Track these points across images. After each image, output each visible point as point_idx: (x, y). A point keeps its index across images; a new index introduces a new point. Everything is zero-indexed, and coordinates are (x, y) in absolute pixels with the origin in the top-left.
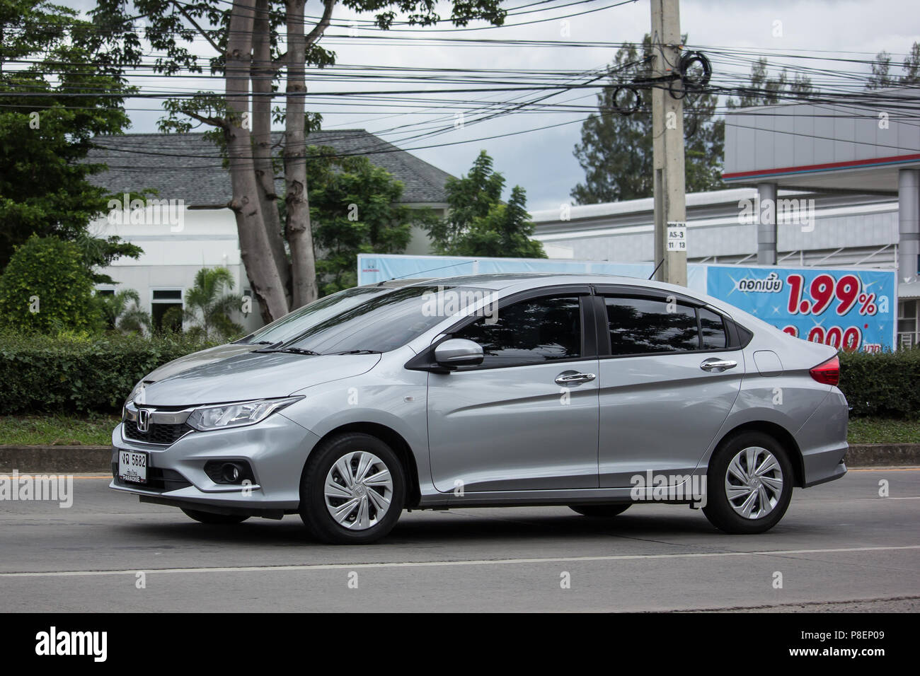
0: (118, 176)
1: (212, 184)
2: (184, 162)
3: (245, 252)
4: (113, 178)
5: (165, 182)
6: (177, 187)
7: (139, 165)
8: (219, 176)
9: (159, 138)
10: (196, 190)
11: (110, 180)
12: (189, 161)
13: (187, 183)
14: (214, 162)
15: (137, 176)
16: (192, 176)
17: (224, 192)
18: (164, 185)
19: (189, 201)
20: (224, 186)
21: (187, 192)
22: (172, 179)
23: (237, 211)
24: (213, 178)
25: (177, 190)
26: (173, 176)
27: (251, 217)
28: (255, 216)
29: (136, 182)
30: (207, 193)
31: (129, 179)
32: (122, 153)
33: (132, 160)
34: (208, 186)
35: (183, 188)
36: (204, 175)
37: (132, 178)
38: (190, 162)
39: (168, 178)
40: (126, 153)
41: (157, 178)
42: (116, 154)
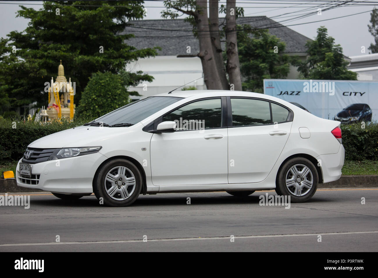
0: (141, 41)
2: (174, 34)
3: (206, 79)
4: (138, 42)
5: (165, 44)
6: (171, 47)
7: (152, 35)
8: (192, 41)
10: (180, 48)
11: (137, 43)
12: (177, 33)
13: (175, 45)
14: (190, 34)
15: (150, 41)
16: (178, 40)
17: (195, 49)
18: (164, 46)
19: (177, 53)
20: (195, 46)
21: (176, 49)
22: (168, 42)
23: (202, 58)
24: (190, 42)
25: (171, 48)
26: (169, 41)
27: (209, 61)
28: (211, 60)
29: (151, 44)
31: (146, 43)
32: (143, 29)
33: (148, 33)
35: (173, 47)
36: (185, 40)
37: (148, 42)
38: (178, 34)
39: (166, 42)
40: (145, 29)
41: (161, 42)
42: (140, 30)
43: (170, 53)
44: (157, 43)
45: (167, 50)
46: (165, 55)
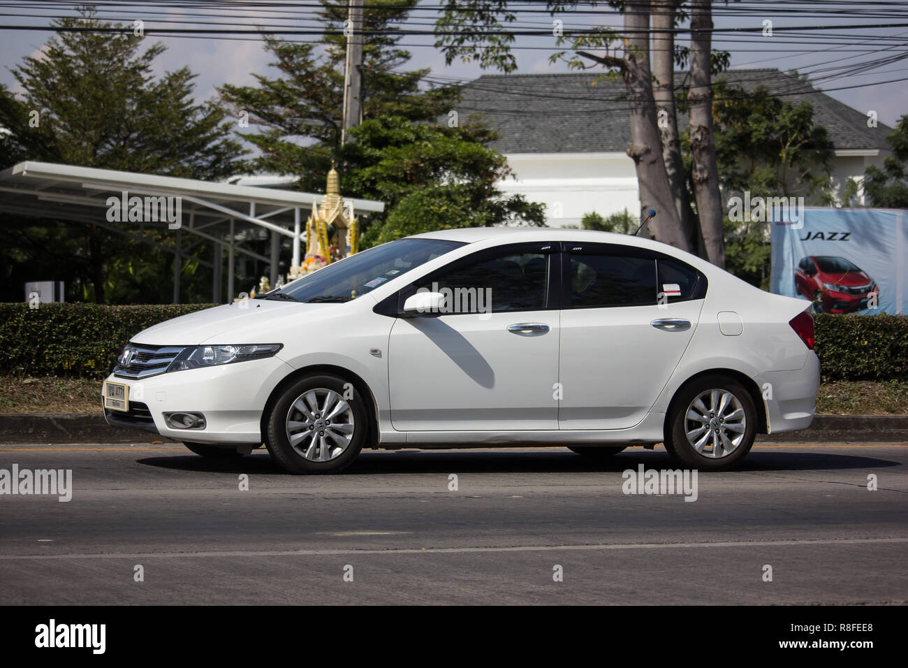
0: (508, 121)
1: (610, 130)
2: (580, 107)
3: (646, 203)
5: (559, 128)
6: (572, 133)
7: (530, 109)
8: (618, 121)
9: (552, 79)
10: (592, 136)
11: (499, 125)
12: (584, 104)
13: (581, 129)
14: (612, 106)
15: (528, 121)
16: (586, 118)
18: (557, 130)
20: (623, 131)
21: (583, 138)
22: (566, 124)
23: (636, 158)
24: (612, 123)
25: (571, 136)
26: (567, 121)
27: (652, 165)
28: (656, 164)
29: (528, 127)
30: (605, 140)
31: (519, 124)
32: (512, 95)
33: (522, 103)
34: (605, 131)
35: (578, 134)
36: (601, 120)
37: (523, 123)
38: (587, 106)
39: (562, 122)
40: (516, 95)
41: (550, 123)
42: (504, 97)
43: (569, 146)
44: (542, 124)
45: (563, 140)
46: (559, 151)
